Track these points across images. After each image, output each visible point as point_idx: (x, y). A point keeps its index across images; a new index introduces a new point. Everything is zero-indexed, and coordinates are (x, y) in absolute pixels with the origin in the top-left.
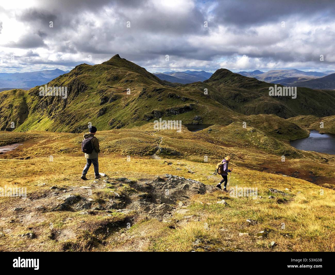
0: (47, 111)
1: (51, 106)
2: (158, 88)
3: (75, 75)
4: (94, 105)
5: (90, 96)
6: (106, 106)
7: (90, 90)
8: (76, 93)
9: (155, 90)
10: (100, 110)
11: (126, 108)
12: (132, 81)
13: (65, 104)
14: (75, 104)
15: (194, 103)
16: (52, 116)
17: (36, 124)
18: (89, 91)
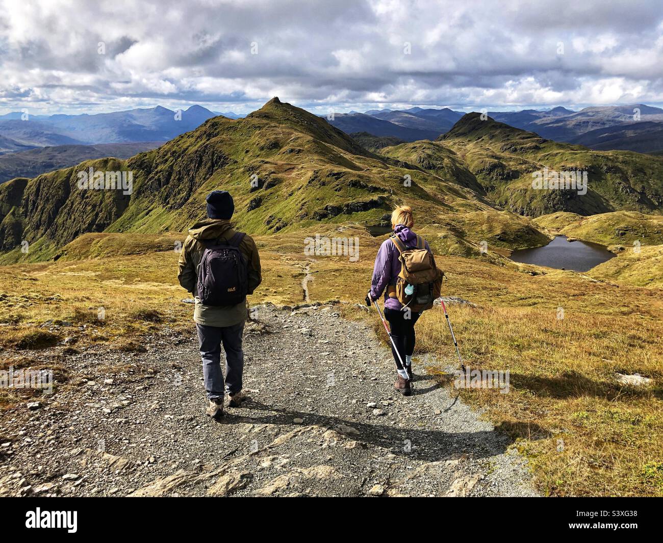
0: (161, 197)
1: (167, 189)
2: (336, 172)
3: (205, 136)
4: (241, 192)
5: (233, 176)
6: (260, 195)
7: (231, 164)
8: (209, 168)
9: (330, 174)
10: (251, 201)
11: (289, 200)
12: (299, 151)
13: (192, 185)
14: (209, 188)
15: (385, 196)
16: (169, 205)
17: (143, 217)
18: (231, 167)
